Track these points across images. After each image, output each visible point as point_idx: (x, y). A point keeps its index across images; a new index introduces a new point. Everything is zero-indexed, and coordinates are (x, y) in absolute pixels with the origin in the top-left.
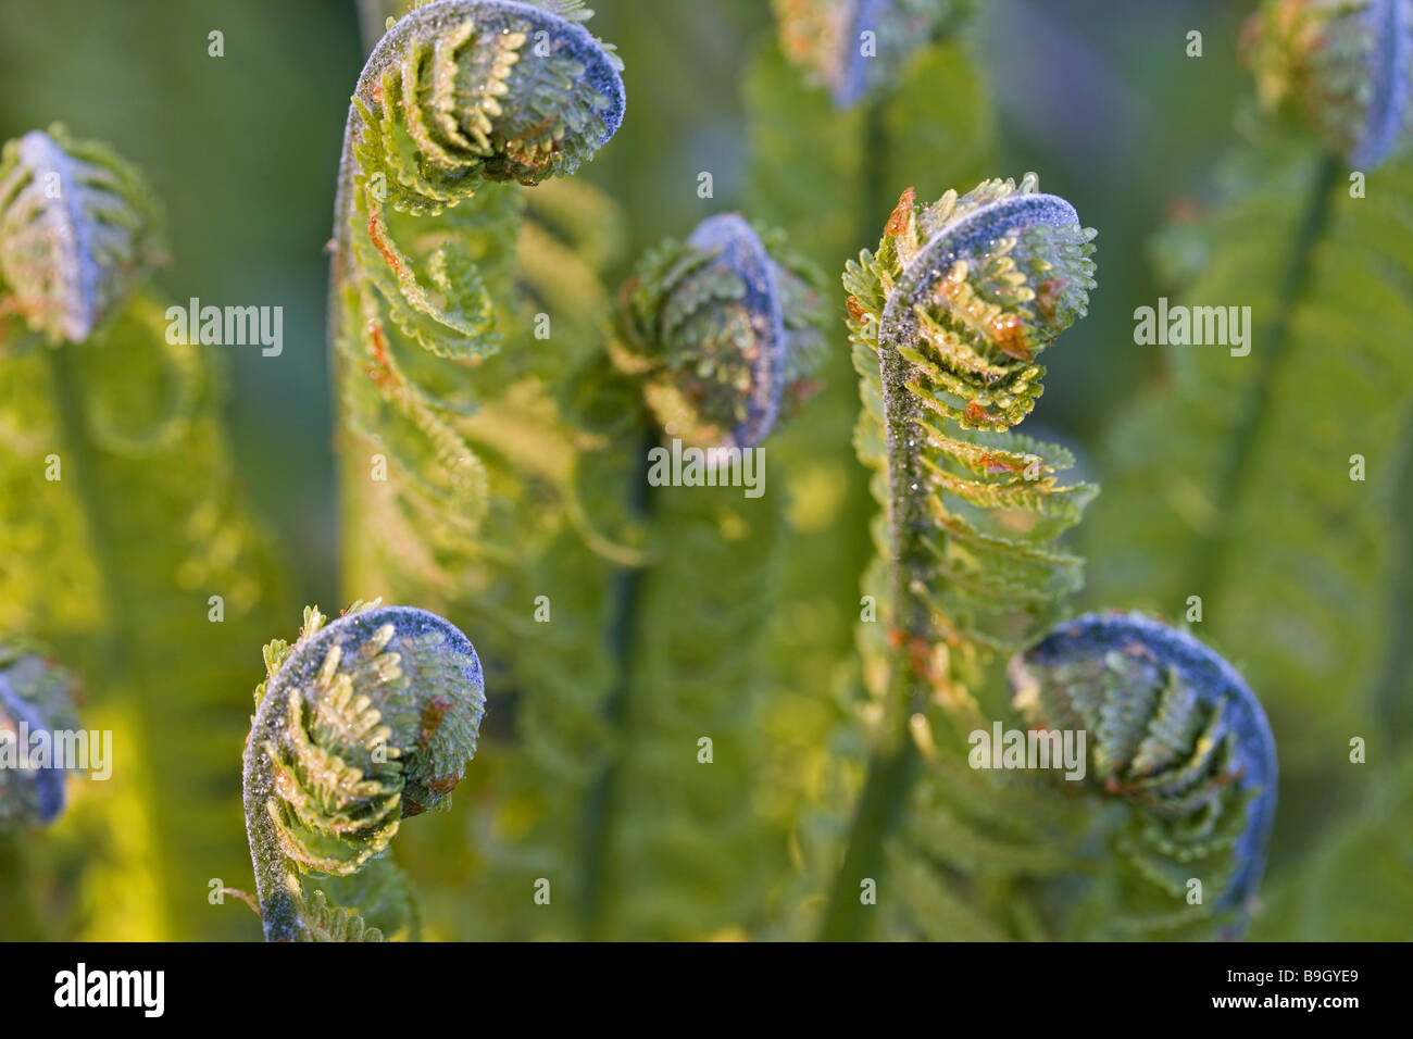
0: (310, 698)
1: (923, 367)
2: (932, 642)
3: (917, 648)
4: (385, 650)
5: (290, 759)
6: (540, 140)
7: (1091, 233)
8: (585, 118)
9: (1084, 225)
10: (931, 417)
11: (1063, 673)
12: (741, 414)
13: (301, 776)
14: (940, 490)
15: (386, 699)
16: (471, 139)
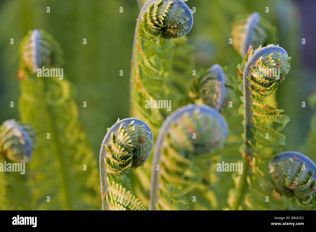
0: (115, 135)
1: (252, 83)
2: (252, 156)
3: (249, 158)
4: (132, 125)
5: (110, 148)
6: (174, 24)
7: (290, 58)
8: (184, 22)
9: (289, 56)
10: (254, 96)
11: (280, 163)
12: (214, 104)
13: (112, 151)
14: (255, 116)
15: (131, 134)
16: (160, 23)
